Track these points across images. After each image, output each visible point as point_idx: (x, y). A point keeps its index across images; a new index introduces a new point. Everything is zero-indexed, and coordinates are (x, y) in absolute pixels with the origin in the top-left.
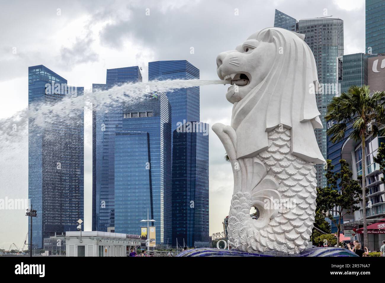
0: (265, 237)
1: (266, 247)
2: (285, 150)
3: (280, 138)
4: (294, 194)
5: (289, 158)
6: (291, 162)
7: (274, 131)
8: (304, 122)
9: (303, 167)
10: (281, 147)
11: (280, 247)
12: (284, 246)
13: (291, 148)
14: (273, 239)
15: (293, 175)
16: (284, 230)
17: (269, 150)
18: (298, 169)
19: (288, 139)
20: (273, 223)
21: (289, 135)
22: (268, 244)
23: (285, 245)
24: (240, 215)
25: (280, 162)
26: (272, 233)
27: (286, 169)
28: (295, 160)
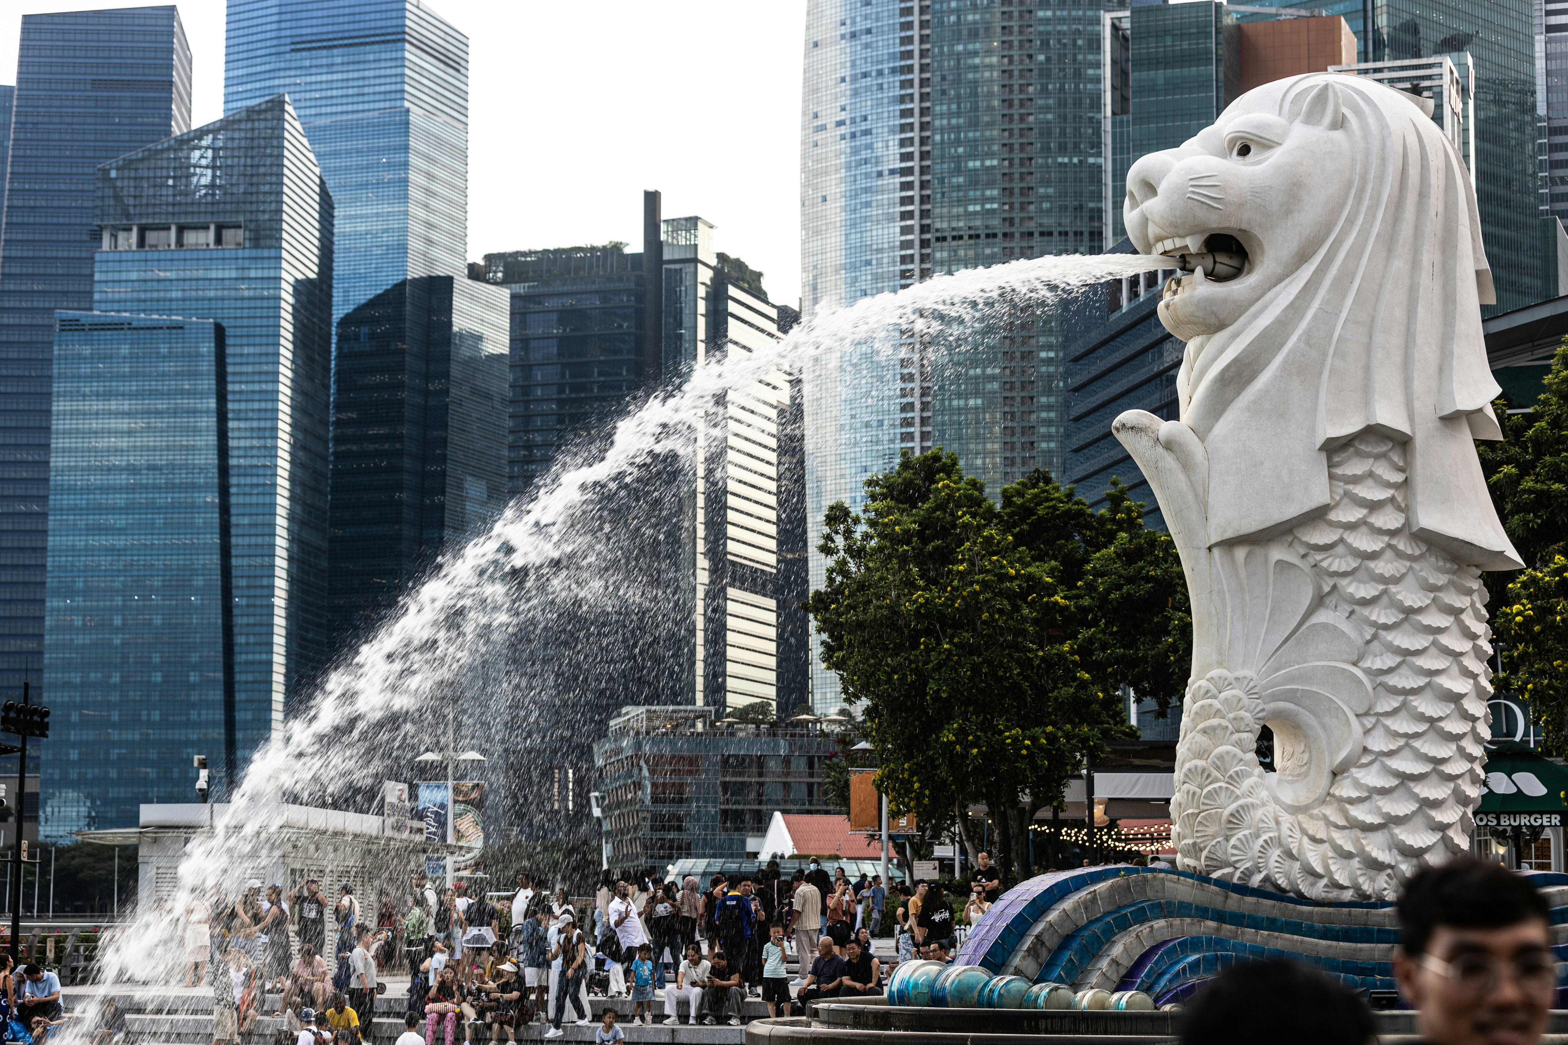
0: (1321, 841)
1: (1325, 881)
2: (1390, 520)
3: (1371, 474)
4: (1421, 681)
5: (1401, 547)
6: (1408, 564)
7: (1351, 450)
8: (1452, 420)
9: (1451, 583)
10: (1374, 506)
11: (1372, 880)
12: (1389, 875)
13: (1406, 510)
14: (1349, 847)
15: (1420, 610)
16: (1388, 814)
17: (1333, 516)
18: (1434, 588)
19: (1399, 478)
20: (1345, 790)
21: (1401, 464)
22: (1333, 868)
23: (1389, 871)
24: (1227, 758)
25: (1372, 564)
26: (1343, 828)
27: (1393, 589)
28: (1422, 556)
